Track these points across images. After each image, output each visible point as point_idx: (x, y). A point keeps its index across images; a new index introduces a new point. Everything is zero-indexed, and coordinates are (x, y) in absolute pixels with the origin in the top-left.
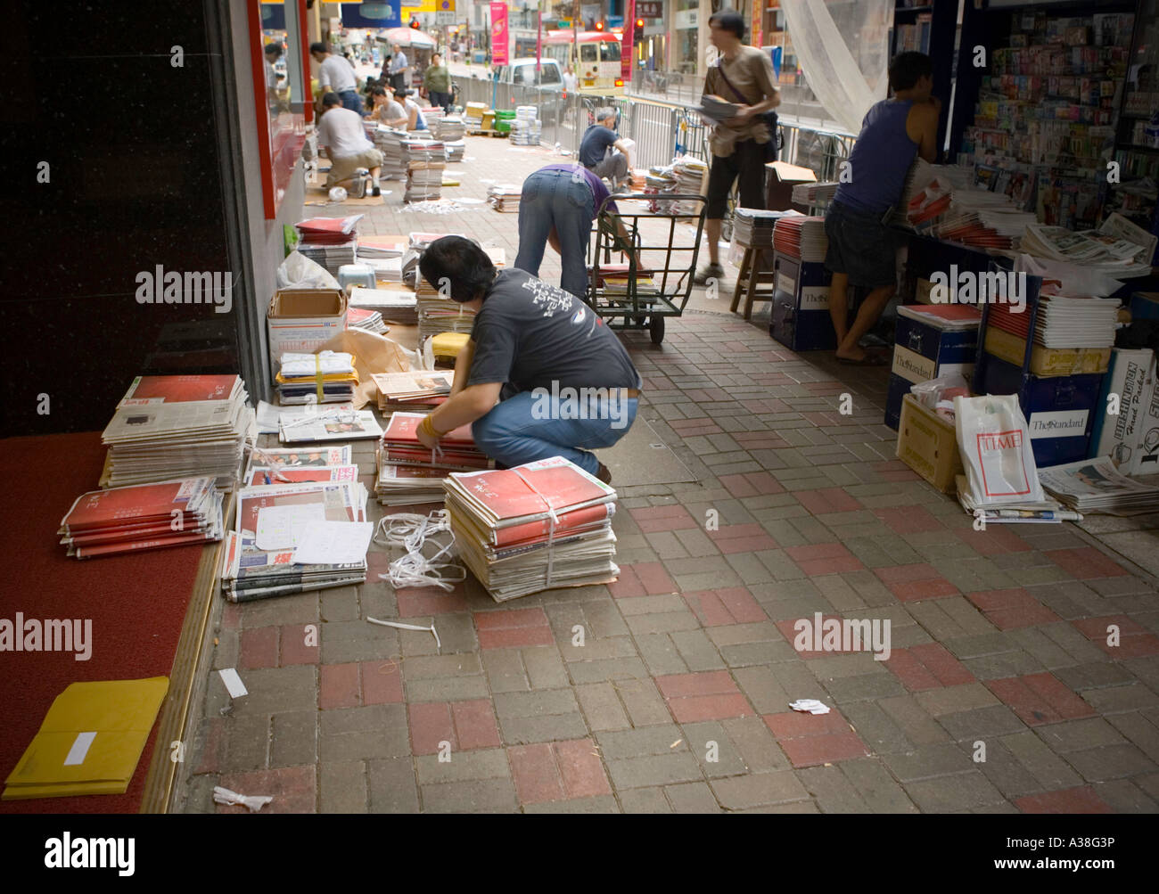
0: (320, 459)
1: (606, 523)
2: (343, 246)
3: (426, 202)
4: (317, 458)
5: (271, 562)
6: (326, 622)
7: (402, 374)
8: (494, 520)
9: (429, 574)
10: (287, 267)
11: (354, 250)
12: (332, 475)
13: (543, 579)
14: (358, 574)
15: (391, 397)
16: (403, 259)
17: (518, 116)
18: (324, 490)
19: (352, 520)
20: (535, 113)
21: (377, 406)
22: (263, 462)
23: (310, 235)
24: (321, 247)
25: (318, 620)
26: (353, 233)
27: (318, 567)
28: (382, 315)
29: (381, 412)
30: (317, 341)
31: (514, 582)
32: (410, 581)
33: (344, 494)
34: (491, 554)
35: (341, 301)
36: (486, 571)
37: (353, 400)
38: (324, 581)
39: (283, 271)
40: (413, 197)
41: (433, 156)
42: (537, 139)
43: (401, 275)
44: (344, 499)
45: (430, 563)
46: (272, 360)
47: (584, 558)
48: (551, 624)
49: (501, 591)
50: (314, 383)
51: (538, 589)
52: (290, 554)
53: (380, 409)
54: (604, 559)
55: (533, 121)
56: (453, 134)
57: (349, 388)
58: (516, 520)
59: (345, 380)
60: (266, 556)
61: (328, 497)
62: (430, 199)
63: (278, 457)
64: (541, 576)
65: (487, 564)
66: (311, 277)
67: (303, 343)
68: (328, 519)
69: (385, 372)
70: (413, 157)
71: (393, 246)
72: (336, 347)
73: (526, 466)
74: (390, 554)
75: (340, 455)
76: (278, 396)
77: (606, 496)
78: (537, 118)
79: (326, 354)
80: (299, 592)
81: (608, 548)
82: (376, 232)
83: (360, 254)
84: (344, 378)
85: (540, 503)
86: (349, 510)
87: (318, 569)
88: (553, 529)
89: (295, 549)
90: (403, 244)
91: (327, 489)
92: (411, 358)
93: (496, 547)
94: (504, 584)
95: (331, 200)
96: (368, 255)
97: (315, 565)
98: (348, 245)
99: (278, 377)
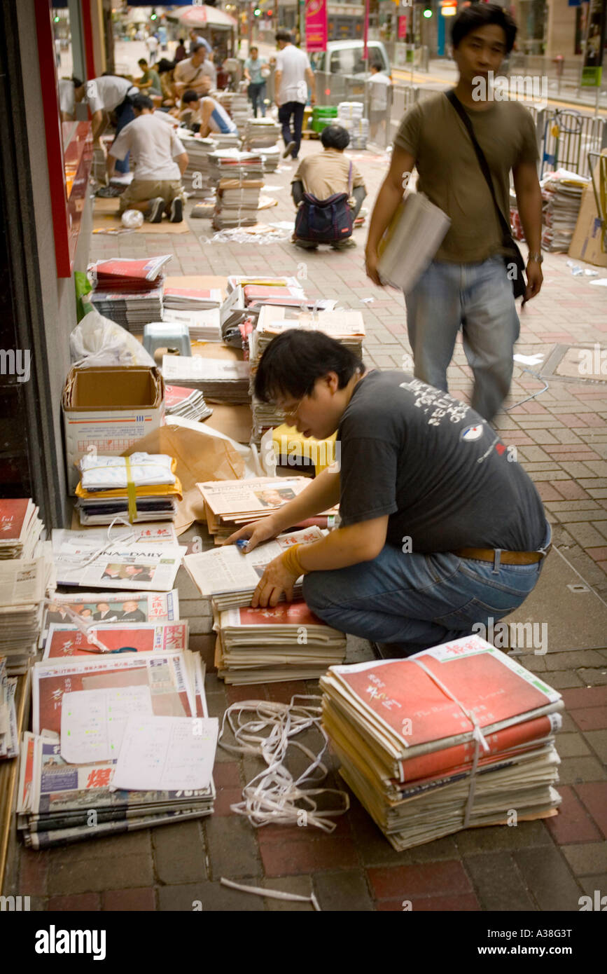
0: (138, 610)
1: (549, 741)
2: (148, 296)
3: (241, 229)
4: (134, 609)
5: (83, 784)
6: (163, 884)
7: (237, 482)
8: (400, 748)
9: (300, 803)
10: (82, 331)
11: (161, 300)
12: (155, 637)
13: (458, 816)
14: (202, 804)
15: (225, 519)
16: (222, 312)
17: (340, 114)
18: (148, 664)
19: (189, 715)
20: (361, 110)
21: (206, 526)
22: (64, 615)
23: (106, 282)
24: (120, 297)
25: (152, 881)
26: (159, 278)
27: (148, 795)
28: (203, 394)
29: (212, 537)
30: (126, 440)
31: (421, 823)
32: (274, 817)
33: (176, 672)
34: (395, 792)
35: (156, 384)
36: (383, 810)
37: (174, 518)
38: (158, 814)
39: (77, 335)
40: (224, 222)
41: (249, 173)
42: (364, 142)
43: (220, 332)
44: (176, 679)
45: (300, 787)
46: (70, 464)
47: (516, 788)
48: (477, 889)
49: (402, 834)
50: (124, 498)
51: (453, 830)
52: (108, 771)
53: (211, 533)
54: (542, 788)
55: (358, 120)
56: (266, 139)
57: (169, 503)
58: (430, 746)
59: (165, 493)
60: (76, 773)
61: (154, 674)
62: (245, 225)
63: (82, 607)
64: (457, 812)
65: (389, 806)
66: (114, 345)
67: (110, 442)
68: (157, 712)
69: (214, 479)
70: (224, 174)
71: (208, 294)
72: (151, 446)
73: (430, 652)
74: (242, 766)
75: (164, 603)
76: (77, 512)
77: (549, 704)
78: (364, 117)
79: (138, 457)
80: (124, 833)
81: (549, 774)
82: (182, 271)
83: (168, 304)
84: (165, 490)
85: (460, 719)
86: (184, 696)
87: (149, 798)
88: (478, 754)
89: (115, 761)
90: (219, 290)
91: (152, 662)
92: (243, 456)
93: (400, 784)
94: (406, 826)
95: (123, 227)
96: (177, 305)
97: (145, 792)
98: (153, 294)
99: (78, 491)
